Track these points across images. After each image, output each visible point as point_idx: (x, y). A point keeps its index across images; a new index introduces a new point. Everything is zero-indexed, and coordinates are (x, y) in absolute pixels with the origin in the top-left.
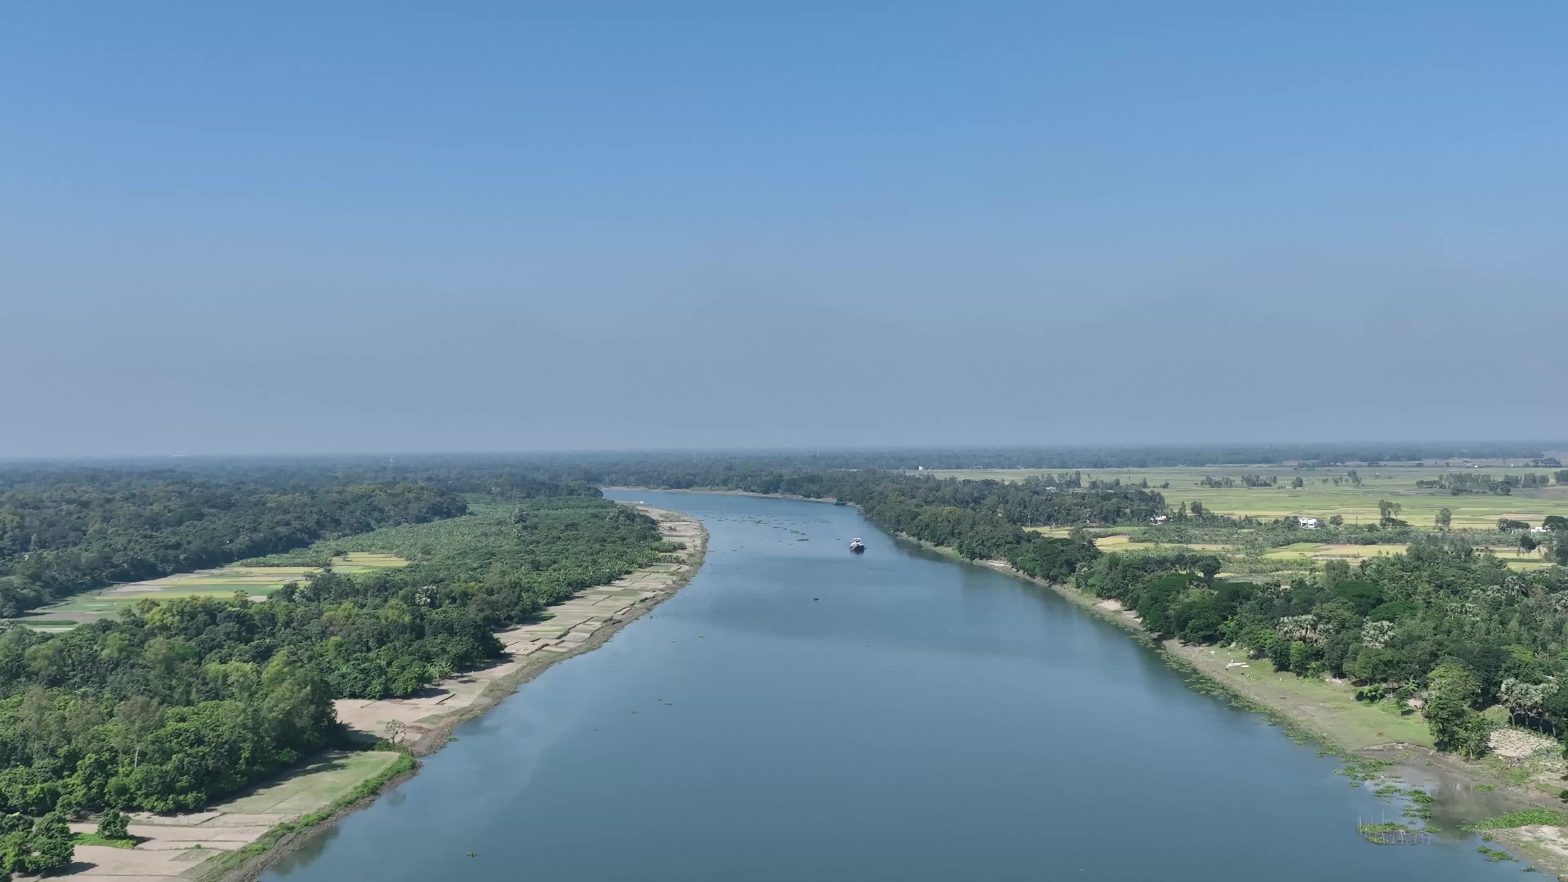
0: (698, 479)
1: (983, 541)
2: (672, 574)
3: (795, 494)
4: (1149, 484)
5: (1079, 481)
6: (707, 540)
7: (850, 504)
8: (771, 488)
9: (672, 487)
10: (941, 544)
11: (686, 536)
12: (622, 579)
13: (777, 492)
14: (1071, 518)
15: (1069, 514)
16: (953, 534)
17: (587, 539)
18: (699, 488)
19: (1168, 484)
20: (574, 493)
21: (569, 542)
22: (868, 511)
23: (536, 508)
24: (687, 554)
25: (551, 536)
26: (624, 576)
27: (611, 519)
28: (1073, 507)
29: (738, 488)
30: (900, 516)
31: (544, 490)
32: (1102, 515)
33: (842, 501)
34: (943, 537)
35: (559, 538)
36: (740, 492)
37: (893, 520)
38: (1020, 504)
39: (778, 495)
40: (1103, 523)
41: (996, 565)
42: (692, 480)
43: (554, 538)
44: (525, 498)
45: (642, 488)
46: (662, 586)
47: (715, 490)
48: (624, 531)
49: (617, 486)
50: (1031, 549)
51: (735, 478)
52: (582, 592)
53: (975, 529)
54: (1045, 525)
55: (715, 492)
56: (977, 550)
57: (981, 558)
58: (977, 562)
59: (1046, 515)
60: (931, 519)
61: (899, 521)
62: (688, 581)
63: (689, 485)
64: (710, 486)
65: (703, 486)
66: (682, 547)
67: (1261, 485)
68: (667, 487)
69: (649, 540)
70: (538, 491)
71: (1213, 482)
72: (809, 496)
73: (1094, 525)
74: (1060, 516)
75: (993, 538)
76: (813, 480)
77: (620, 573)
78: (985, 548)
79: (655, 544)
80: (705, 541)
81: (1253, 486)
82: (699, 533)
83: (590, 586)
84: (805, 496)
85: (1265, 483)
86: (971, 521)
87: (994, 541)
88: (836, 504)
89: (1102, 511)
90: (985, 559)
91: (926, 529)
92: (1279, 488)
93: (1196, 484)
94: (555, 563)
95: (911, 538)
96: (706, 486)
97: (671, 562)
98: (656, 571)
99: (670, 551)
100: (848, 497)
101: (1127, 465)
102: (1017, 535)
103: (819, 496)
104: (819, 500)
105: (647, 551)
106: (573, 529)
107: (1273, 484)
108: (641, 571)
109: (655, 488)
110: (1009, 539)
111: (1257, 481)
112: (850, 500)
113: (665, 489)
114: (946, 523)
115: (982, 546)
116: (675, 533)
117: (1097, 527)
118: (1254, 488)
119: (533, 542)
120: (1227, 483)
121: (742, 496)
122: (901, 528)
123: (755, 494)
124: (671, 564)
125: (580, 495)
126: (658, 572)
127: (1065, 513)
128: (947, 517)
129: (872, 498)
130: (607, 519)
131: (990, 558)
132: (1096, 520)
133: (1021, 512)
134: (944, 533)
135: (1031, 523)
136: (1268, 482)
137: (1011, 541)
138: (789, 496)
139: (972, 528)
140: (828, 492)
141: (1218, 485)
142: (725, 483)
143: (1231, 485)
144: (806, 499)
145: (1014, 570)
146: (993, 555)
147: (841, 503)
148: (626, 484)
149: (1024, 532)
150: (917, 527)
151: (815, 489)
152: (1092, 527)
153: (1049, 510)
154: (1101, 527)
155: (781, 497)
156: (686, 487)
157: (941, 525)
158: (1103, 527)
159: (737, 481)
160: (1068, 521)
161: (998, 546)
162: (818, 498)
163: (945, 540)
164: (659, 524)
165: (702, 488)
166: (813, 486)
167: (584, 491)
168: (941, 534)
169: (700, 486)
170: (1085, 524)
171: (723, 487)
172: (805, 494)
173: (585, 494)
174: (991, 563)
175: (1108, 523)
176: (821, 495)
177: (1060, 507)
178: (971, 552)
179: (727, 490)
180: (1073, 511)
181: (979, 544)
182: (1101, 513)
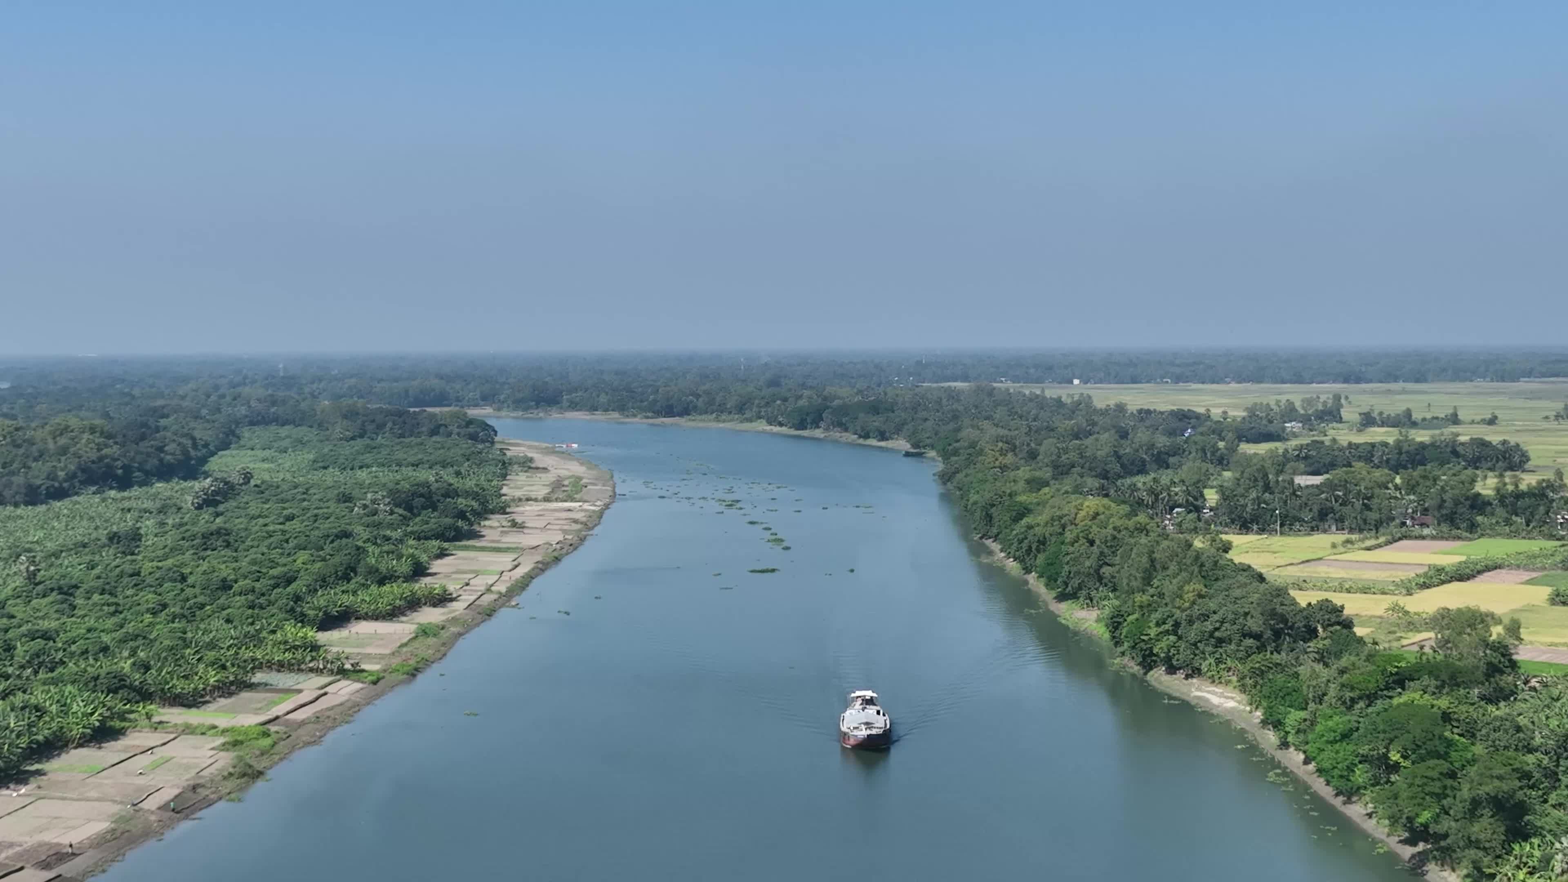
0: (700, 403)
1: (1177, 625)
3: (846, 430)
4: (1461, 416)
5: (1339, 410)
7: (928, 455)
8: (809, 420)
9: (658, 413)
10: (1072, 596)
13: (818, 427)
14: (1373, 516)
15: (1368, 508)
16: (1100, 577)
18: (699, 417)
20: (442, 430)
22: (949, 478)
23: (321, 464)
24: (423, 627)
28: (1377, 491)
29: (760, 418)
30: (992, 504)
31: (390, 425)
32: (1444, 512)
33: (917, 447)
34: (1075, 582)
36: (762, 426)
37: (979, 514)
38: (1256, 480)
39: (818, 433)
40: (1445, 528)
41: (1215, 700)
42: (692, 402)
44: (353, 438)
45: (616, 415)
46: (87, 832)
47: (724, 421)
49: (577, 411)
50: (1333, 691)
51: (757, 402)
53: (1156, 582)
54: (1314, 529)
55: (721, 425)
56: (1160, 647)
57: (1172, 670)
58: (1159, 677)
59: (1316, 508)
60: (1054, 527)
62: (258, 777)
63: (685, 411)
64: (714, 415)
65: (706, 413)
66: (446, 599)
68: (650, 414)
70: (381, 427)
72: (866, 436)
73: (1426, 531)
74: (1347, 510)
75: (1205, 617)
76: (875, 409)
78: (1183, 645)
84: (860, 437)
86: (1145, 559)
87: (1209, 626)
88: (908, 454)
89: (1444, 501)
90: (1181, 675)
91: (1038, 551)
95: (1010, 563)
96: (712, 413)
97: (320, 671)
99: (390, 616)
100: (928, 441)
101: (1396, 379)
102: (1273, 614)
103: (883, 437)
104: (883, 444)
105: (288, 631)
108: (158, 726)
109: (635, 416)
110: (1254, 624)
112: (933, 447)
113: (647, 417)
114: (1082, 546)
115: (1172, 638)
117: (1433, 538)
121: (764, 432)
123: (784, 430)
124: (306, 682)
125: (449, 435)
126: (208, 730)
127: (1358, 504)
128: (1087, 531)
129: (960, 449)
131: (1195, 672)
132: (1429, 519)
133: (1258, 500)
134: (1078, 573)
135: (1282, 525)
137: (1255, 629)
138: (836, 434)
140: (898, 430)
142: (740, 409)
144: (861, 441)
145: (1271, 738)
146: (1206, 665)
147: (915, 452)
148: (593, 409)
149: (1294, 603)
150: (1021, 542)
151: (876, 424)
152: (1423, 538)
153: (1323, 496)
154: (1442, 538)
155: (822, 436)
156: (680, 415)
157: (1071, 549)
158: (1447, 539)
159: (759, 406)
160: (1365, 521)
161: (1220, 642)
162: (879, 441)
163: (1080, 588)
164: (508, 510)
165: (703, 417)
166: (875, 418)
167: (458, 427)
168: (1074, 569)
169: (701, 414)
170: (1404, 529)
171: (737, 416)
172: (859, 432)
173: (458, 434)
174: (1198, 689)
175: (1458, 528)
176: (888, 434)
177: (1347, 492)
178: (1142, 645)
179: (741, 422)
180: (1376, 501)
181: (1167, 632)
182: (1440, 507)
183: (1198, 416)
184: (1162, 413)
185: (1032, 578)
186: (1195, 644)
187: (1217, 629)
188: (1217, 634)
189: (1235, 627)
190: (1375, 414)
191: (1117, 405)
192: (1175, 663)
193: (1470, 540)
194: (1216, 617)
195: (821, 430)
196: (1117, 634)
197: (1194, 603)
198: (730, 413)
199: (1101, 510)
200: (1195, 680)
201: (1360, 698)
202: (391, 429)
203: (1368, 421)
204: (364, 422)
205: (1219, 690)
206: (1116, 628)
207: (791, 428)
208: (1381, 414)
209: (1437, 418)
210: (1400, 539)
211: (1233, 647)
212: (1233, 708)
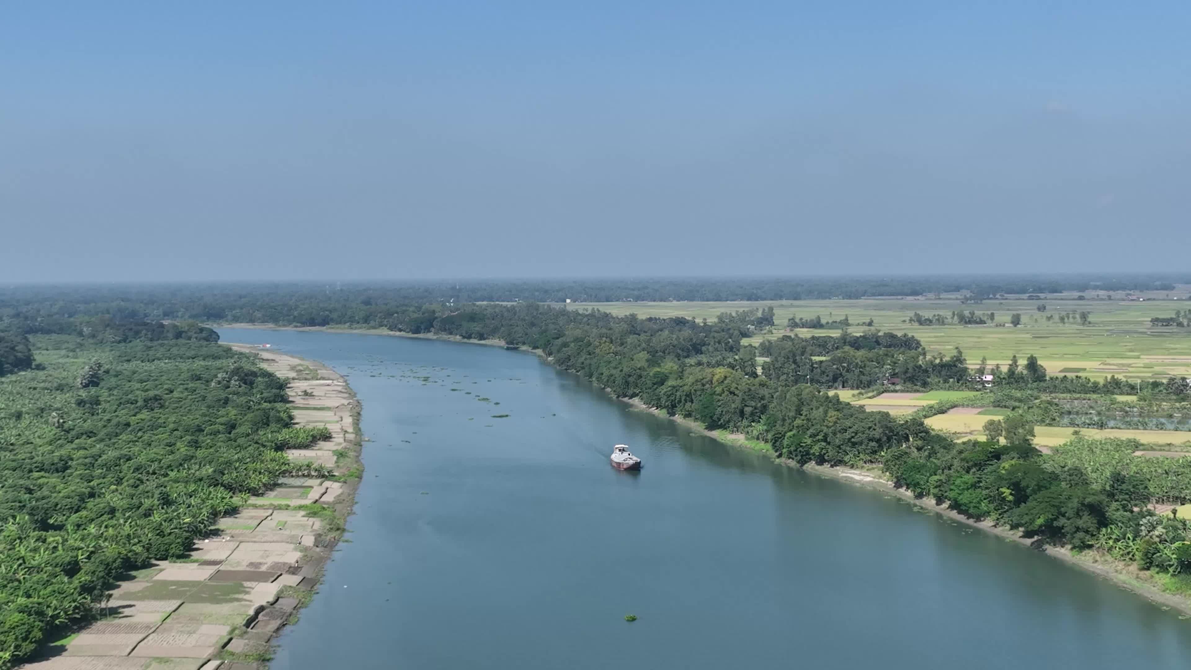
0: (334, 315)
1: (826, 436)
2: (313, 514)
3: (451, 333)
6: (359, 414)
7: (524, 348)
8: (422, 327)
9: (304, 324)
10: (723, 427)
11: (329, 409)
12: (216, 533)
13: (429, 331)
15: (862, 373)
16: (742, 413)
17: (172, 426)
18: (337, 326)
19: (872, 321)
20: (183, 335)
21: (140, 434)
22: (560, 362)
23: (126, 358)
24: (335, 452)
25: (115, 421)
26: (224, 523)
27: (219, 383)
28: (868, 363)
29: (382, 326)
30: (630, 376)
31: (144, 332)
32: (908, 375)
33: (512, 344)
34: (726, 417)
35: (128, 425)
36: (385, 331)
37: (619, 381)
39: (430, 336)
40: (908, 385)
41: (857, 478)
42: (328, 316)
43: (118, 425)
44: (120, 342)
45: (271, 325)
46: (292, 557)
47: (356, 328)
48: (234, 412)
49: (241, 322)
51: (379, 315)
52: (126, 586)
53: (804, 413)
55: (356, 331)
56: (816, 449)
57: (821, 462)
58: (811, 467)
60: (695, 387)
61: (627, 383)
62: (344, 530)
63: (325, 322)
64: (348, 324)
65: (340, 323)
66: (326, 437)
67: (976, 323)
68: (299, 324)
69: (273, 426)
70: (137, 333)
71: (923, 319)
72: (469, 337)
73: (898, 387)
75: (844, 430)
76: (472, 318)
77: (215, 515)
78: (830, 447)
79: (284, 435)
80: (357, 417)
81: (966, 323)
82: (346, 402)
83: (146, 565)
84: (464, 337)
85: (980, 319)
86: (795, 399)
87: (847, 435)
88: (508, 349)
89: (907, 369)
90: (827, 466)
92: (997, 326)
93: (904, 321)
94: (92, 495)
95: (654, 411)
96: (345, 323)
97: (309, 476)
98: (284, 502)
99: (306, 447)
100: (520, 340)
101: (781, 298)
102: (885, 427)
103: (481, 337)
104: (483, 342)
105: (270, 454)
106: (156, 405)
107: (990, 321)
108: (255, 506)
109: (284, 326)
110: (875, 433)
111: (972, 318)
112: (524, 343)
113: (296, 327)
114: (724, 395)
115: (823, 444)
116: (312, 402)
117: (902, 391)
118: (970, 326)
119: (82, 434)
120: (938, 320)
121: (388, 336)
122: (630, 392)
123: (403, 334)
124: (309, 482)
125: (189, 338)
126: (287, 507)
127: (856, 372)
129: (565, 345)
130: (213, 384)
131: (840, 462)
132: (896, 380)
134: (728, 412)
136: (985, 319)
137: (877, 436)
138: (445, 336)
139: (799, 412)
140: (494, 332)
141: (929, 322)
142: (366, 320)
143: (943, 322)
144: (466, 340)
145: (907, 494)
146: (846, 458)
147: (512, 346)
148: (252, 321)
150: (669, 396)
151: (476, 329)
152: (896, 391)
153: (835, 367)
154: (908, 391)
155: (435, 337)
156: (319, 325)
157: (721, 398)
158: (911, 392)
159: (380, 318)
160: (861, 382)
161: (854, 444)
162: (481, 340)
163: (729, 421)
164: (289, 385)
165: (339, 326)
166: (475, 324)
167: (195, 333)
168: (725, 410)
169: (337, 324)
170: (884, 387)
171: (364, 325)
172: (464, 335)
173: (196, 338)
174: (843, 472)
175: (916, 385)
176: (485, 336)
177: (849, 364)
178: (801, 449)
179: (368, 329)
180: (867, 369)
181: (818, 441)
182: (906, 372)
183: (688, 322)
184: (664, 320)
185: (678, 418)
186: (839, 447)
187: (853, 437)
188: (853, 440)
189: (865, 435)
190: (797, 320)
191: (631, 315)
192: (826, 458)
193: (924, 392)
194: (851, 430)
195: (432, 333)
196: (778, 444)
197: (836, 423)
198: (358, 323)
199: (728, 375)
200: (838, 468)
201: (972, 466)
202: (146, 334)
203: (794, 324)
204: (124, 331)
205: (857, 472)
206: (776, 441)
207: (408, 332)
208: (801, 319)
209: (836, 322)
210: (883, 392)
211: (863, 447)
212: (870, 481)
